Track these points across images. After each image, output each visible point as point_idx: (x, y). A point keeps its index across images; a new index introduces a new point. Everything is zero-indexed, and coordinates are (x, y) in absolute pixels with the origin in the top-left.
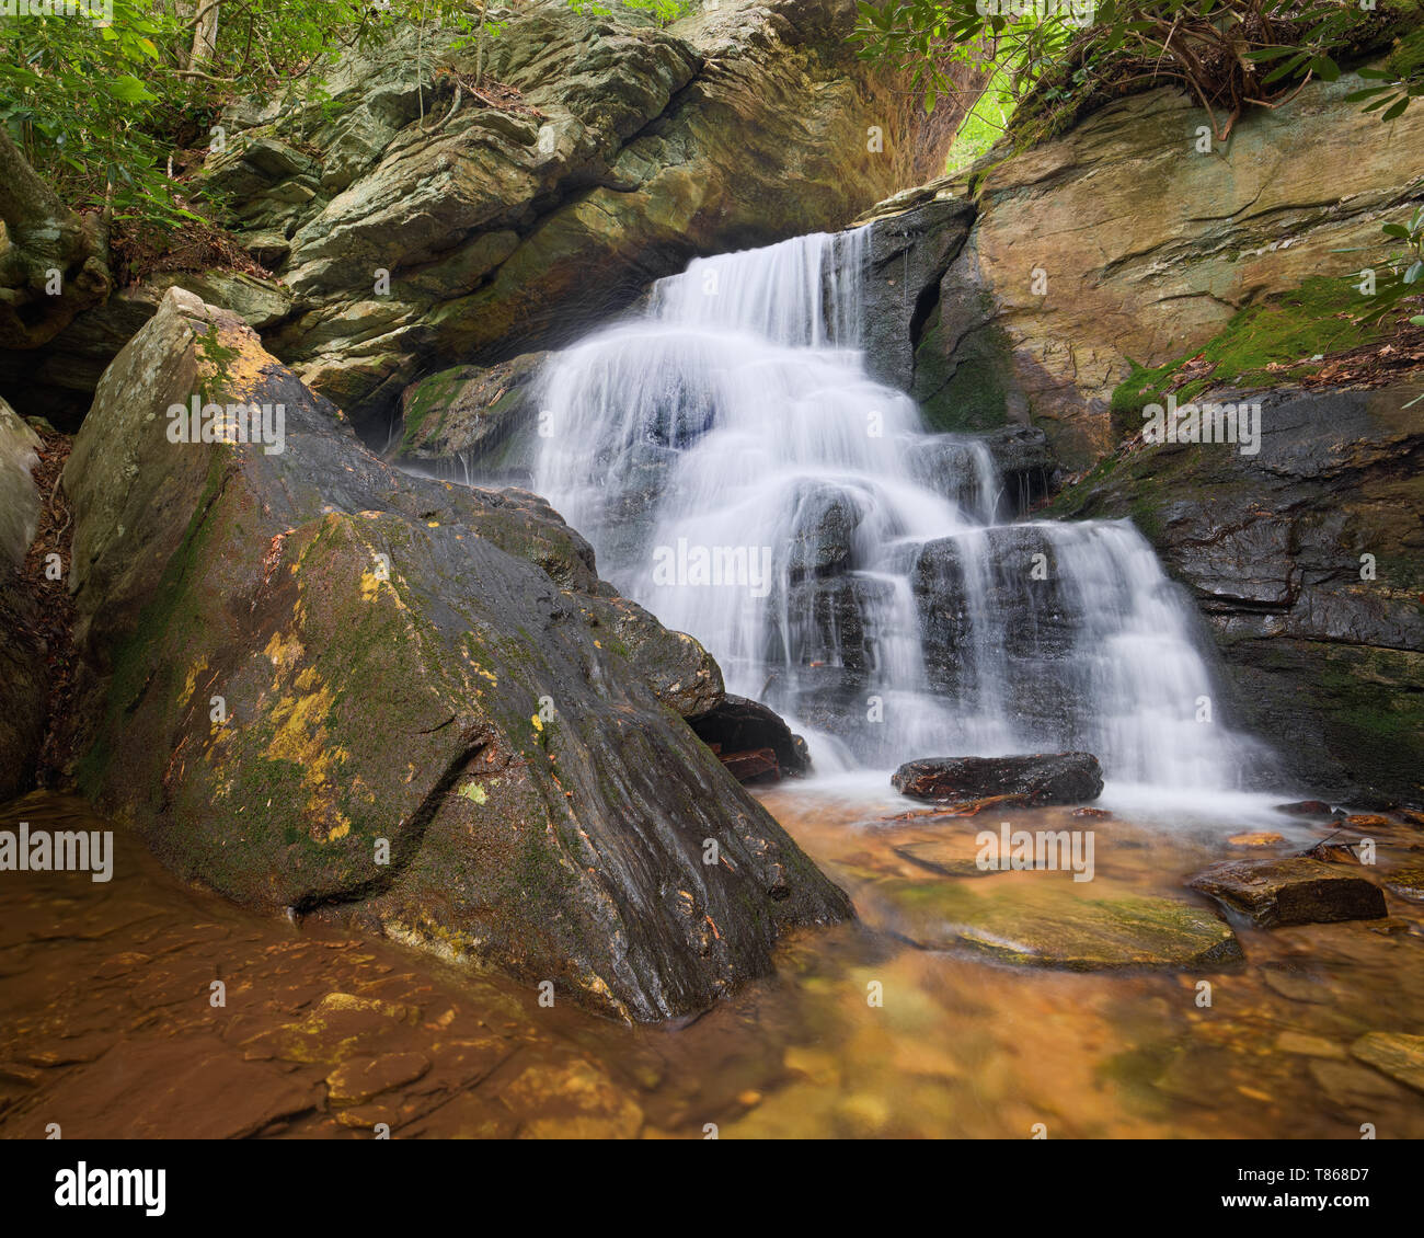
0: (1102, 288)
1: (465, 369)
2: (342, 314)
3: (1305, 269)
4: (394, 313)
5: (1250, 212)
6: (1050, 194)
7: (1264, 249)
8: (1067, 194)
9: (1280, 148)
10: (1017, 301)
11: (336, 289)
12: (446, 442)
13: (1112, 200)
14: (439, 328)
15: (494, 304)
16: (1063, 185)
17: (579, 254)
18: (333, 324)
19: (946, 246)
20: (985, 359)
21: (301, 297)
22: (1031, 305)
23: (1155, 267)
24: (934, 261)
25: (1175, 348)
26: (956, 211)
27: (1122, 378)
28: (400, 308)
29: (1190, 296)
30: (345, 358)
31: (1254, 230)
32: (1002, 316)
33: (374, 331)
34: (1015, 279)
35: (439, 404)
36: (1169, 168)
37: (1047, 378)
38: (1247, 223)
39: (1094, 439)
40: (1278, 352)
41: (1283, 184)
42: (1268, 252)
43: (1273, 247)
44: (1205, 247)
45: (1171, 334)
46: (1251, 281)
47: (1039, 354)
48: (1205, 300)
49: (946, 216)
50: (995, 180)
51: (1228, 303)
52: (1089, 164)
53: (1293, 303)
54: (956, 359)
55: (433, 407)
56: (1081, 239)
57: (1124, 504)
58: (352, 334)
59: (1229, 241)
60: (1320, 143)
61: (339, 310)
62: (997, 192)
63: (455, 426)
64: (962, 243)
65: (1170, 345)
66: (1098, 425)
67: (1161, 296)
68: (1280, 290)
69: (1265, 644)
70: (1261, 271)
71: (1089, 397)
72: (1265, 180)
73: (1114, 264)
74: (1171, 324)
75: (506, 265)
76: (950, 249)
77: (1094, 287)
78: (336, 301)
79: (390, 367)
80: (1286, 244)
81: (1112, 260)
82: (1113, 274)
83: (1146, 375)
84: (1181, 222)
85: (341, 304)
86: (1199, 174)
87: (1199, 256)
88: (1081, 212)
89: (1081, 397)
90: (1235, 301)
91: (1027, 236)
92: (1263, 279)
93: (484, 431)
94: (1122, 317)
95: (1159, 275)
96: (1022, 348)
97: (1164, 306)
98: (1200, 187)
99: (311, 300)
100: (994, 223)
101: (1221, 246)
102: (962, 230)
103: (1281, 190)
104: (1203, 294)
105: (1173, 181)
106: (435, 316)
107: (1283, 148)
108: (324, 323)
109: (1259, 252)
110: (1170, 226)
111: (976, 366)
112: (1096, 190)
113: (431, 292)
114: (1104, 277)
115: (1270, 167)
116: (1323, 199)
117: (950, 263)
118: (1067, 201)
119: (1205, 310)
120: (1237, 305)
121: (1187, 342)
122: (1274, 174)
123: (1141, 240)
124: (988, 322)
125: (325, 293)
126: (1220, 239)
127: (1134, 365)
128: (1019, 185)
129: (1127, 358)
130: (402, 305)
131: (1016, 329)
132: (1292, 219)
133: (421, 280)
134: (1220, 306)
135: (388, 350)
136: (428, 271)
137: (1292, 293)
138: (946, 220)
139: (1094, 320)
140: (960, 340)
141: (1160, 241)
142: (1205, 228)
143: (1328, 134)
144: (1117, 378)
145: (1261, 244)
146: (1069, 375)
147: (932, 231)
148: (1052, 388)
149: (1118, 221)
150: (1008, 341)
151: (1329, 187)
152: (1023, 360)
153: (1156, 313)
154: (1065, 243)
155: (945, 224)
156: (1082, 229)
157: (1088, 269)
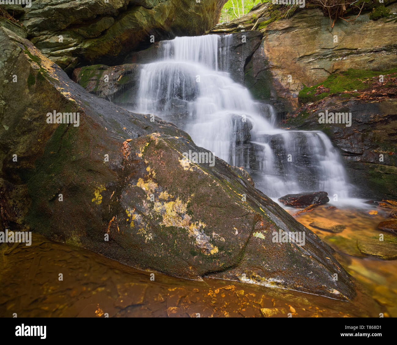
0: (297, 63)
1: (102, 66)
2: (48, 40)
3: (349, 66)
4: (69, 42)
5: (336, 48)
6: (284, 34)
7: (338, 59)
8: (290, 35)
9: (345, 32)
10: (275, 64)
11: (44, 29)
12: (101, 92)
13: (302, 39)
14: (86, 49)
15: (105, 43)
16: (288, 32)
17: (134, 28)
18: (44, 43)
19: (255, 45)
20: (265, 79)
21: (31, 31)
22: (278, 66)
23: (311, 60)
24: (252, 49)
25: (315, 82)
26: (258, 35)
27: (301, 89)
28: (71, 40)
29: (319, 69)
30: (49, 56)
31: (337, 53)
32: (270, 68)
33: (61, 47)
34: (274, 58)
35: (94, 78)
36: (316, 32)
37: (282, 87)
38: (335, 51)
39: (293, 104)
40: (346, 88)
41: (345, 42)
42: (339, 60)
43: (340, 58)
44: (324, 56)
45: (314, 78)
46: (336, 67)
47: (280, 80)
48: (323, 70)
49: (255, 36)
50: (270, 27)
51: (328, 72)
52: (296, 27)
53: (346, 75)
54: (257, 78)
55: (92, 79)
56: (292, 49)
57: (316, 126)
58: (51, 48)
59: (330, 55)
60: (354, 33)
61: (46, 38)
62: (270, 31)
63: (104, 87)
64: (259, 45)
65: (313, 81)
66: (295, 101)
67: (312, 68)
68: (343, 71)
69: (356, 163)
70: (339, 65)
71: (293, 93)
72: (341, 40)
73: (301, 57)
74: (314, 76)
75: (110, 29)
76: (256, 46)
77: (295, 63)
78: (44, 35)
79: (69, 62)
80: (344, 58)
81: (301, 56)
82: (300, 60)
83: (308, 89)
84: (319, 48)
85: (47, 36)
86: (324, 36)
87: (322, 58)
88: (293, 41)
89: (290, 93)
90: (331, 72)
91: (278, 45)
92: (339, 67)
93: (117, 90)
94: (302, 72)
95: (312, 62)
96: (275, 77)
97: (312, 71)
98: (324, 39)
99: (35, 33)
100: (269, 40)
101: (328, 56)
102: (259, 41)
103: (344, 44)
104: (323, 69)
105: (317, 36)
106: (84, 44)
107: (346, 32)
108: (40, 42)
109: (337, 59)
110: (316, 49)
111: (262, 81)
112: (298, 35)
113: (82, 36)
114: (298, 60)
115: (342, 37)
116: (354, 48)
117: (256, 50)
118: (289, 37)
119: (322, 73)
120: (331, 73)
121: (318, 81)
122: (343, 39)
123: (308, 52)
124: (266, 69)
125: (40, 31)
126: (328, 55)
127: (304, 86)
128: (277, 30)
129: (303, 84)
130: (72, 39)
131: (274, 72)
132: (346, 52)
133: (79, 31)
134: (326, 72)
135: (67, 55)
136: (82, 28)
137: (346, 72)
138: (255, 37)
139: (295, 72)
140: (258, 73)
141: (313, 53)
142: (325, 51)
143: (356, 30)
144: (300, 89)
145: (338, 57)
146: (288, 87)
147: (251, 39)
148: (282, 90)
149: (303, 45)
150: (272, 75)
151: (356, 45)
152: (276, 81)
153: (310, 72)
154: (289, 49)
155: (255, 38)
156: (293, 46)
157: (294, 57)
